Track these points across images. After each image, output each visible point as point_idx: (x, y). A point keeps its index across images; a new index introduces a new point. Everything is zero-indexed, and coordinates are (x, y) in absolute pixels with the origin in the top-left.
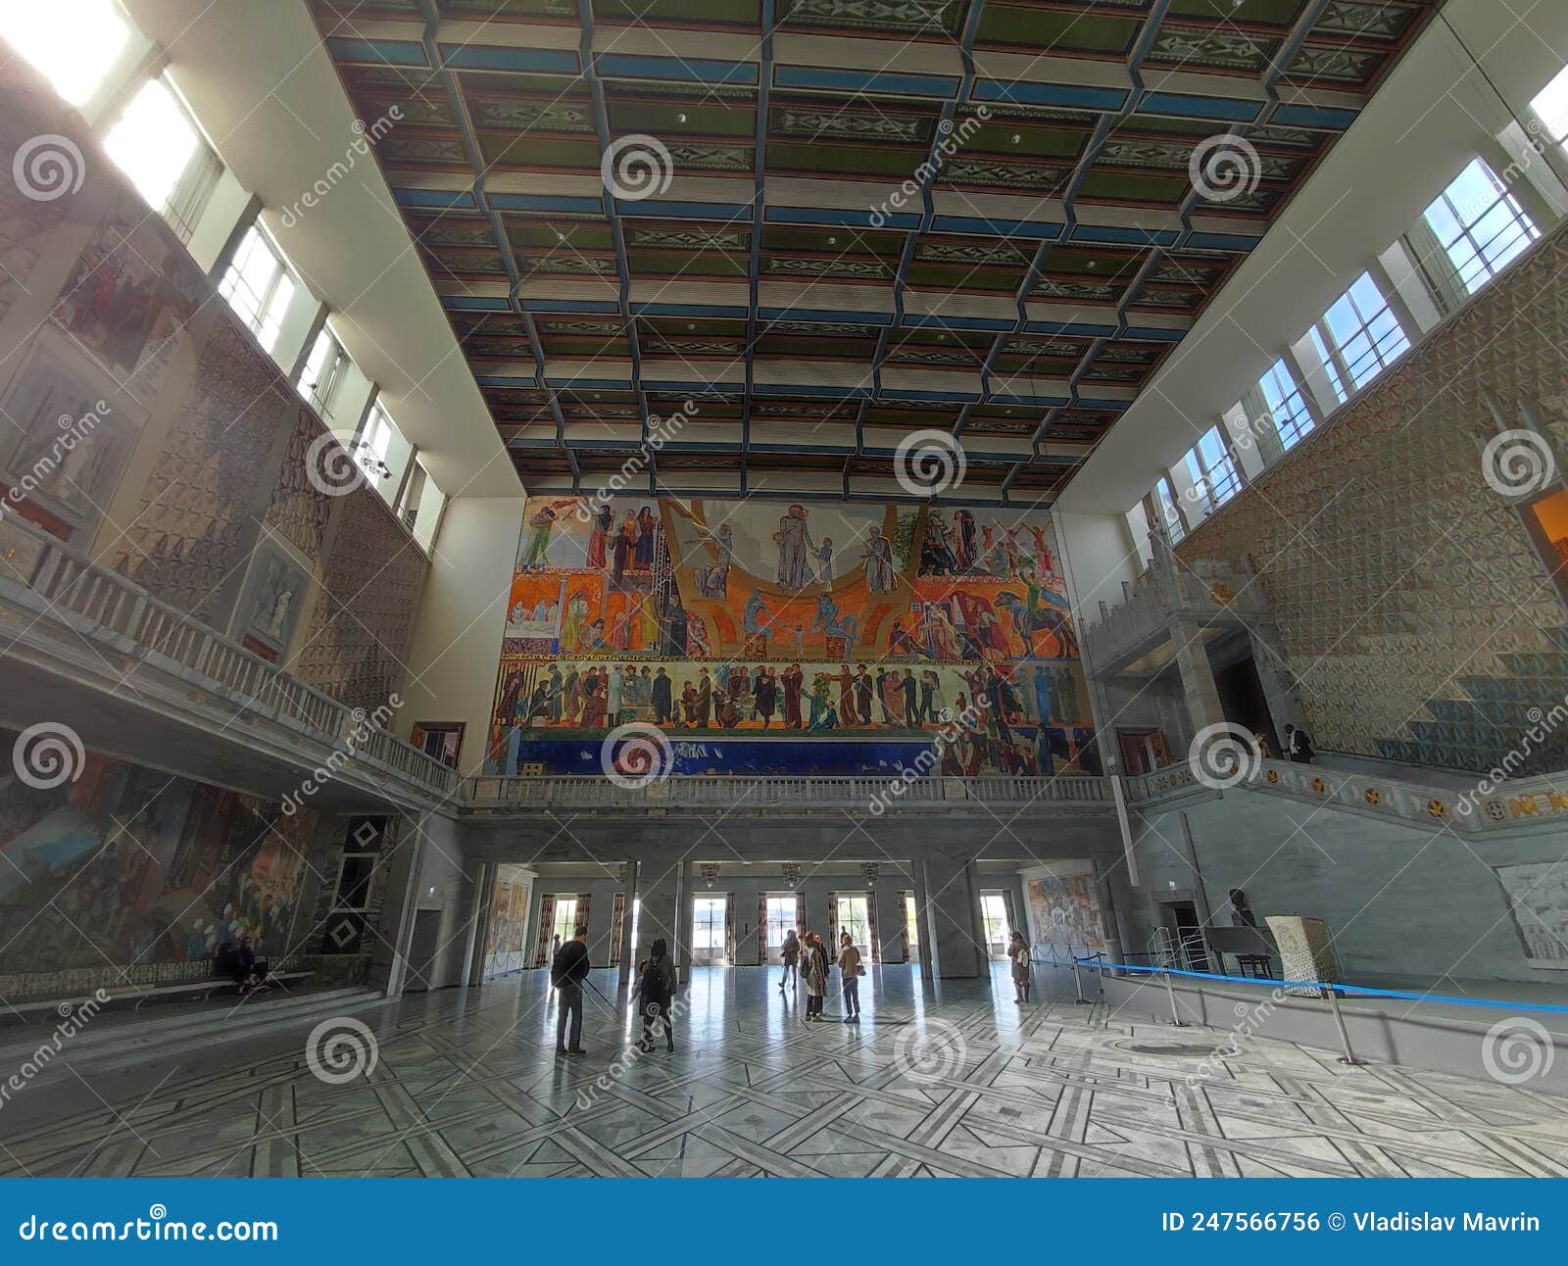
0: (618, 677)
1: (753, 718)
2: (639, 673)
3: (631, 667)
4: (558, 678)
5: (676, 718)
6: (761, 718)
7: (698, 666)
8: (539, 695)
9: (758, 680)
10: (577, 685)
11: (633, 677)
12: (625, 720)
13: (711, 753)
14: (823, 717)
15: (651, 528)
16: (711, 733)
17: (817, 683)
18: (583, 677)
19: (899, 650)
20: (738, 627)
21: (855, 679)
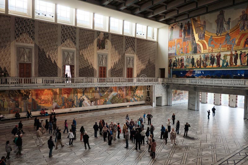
0: (185, 59)
1: (210, 65)
2: (189, 58)
3: (187, 57)
4: (176, 60)
5: (195, 66)
6: (211, 65)
7: (199, 55)
8: (174, 63)
9: (211, 57)
10: (179, 61)
11: (188, 59)
12: (187, 67)
13: (202, 73)
14: (225, 64)
15: (190, 26)
16: (202, 69)
17: (224, 56)
18: (180, 59)
19: (247, 46)
20: (207, 45)
21: (234, 55)
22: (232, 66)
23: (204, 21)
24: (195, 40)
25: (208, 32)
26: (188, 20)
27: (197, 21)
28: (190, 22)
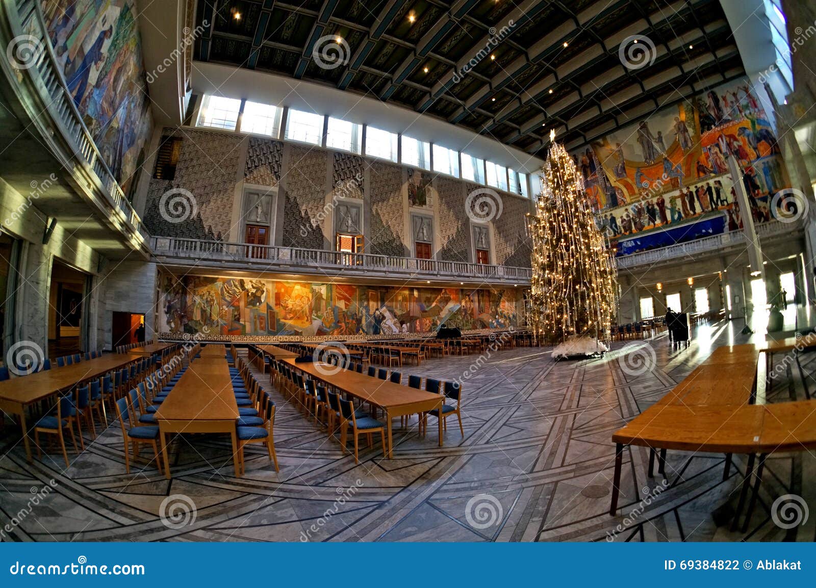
1: (649, 224)
2: (604, 218)
3: (601, 217)
5: (621, 232)
6: (652, 224)
7: (623, 209)
9: (648, 207)
13: (636, 243)
14: (676, 216)
15: (592, 156)
16: (636, 234)
17: (671, 201)
19: (702, 174)
20: (635, 187)
21: (686, 195)
22: (689, 218)
23: (617, 143)
24: (608, 180)
25: (630, 162)
26: (586, 147)
27: (603, 146)
28: (591, 150)
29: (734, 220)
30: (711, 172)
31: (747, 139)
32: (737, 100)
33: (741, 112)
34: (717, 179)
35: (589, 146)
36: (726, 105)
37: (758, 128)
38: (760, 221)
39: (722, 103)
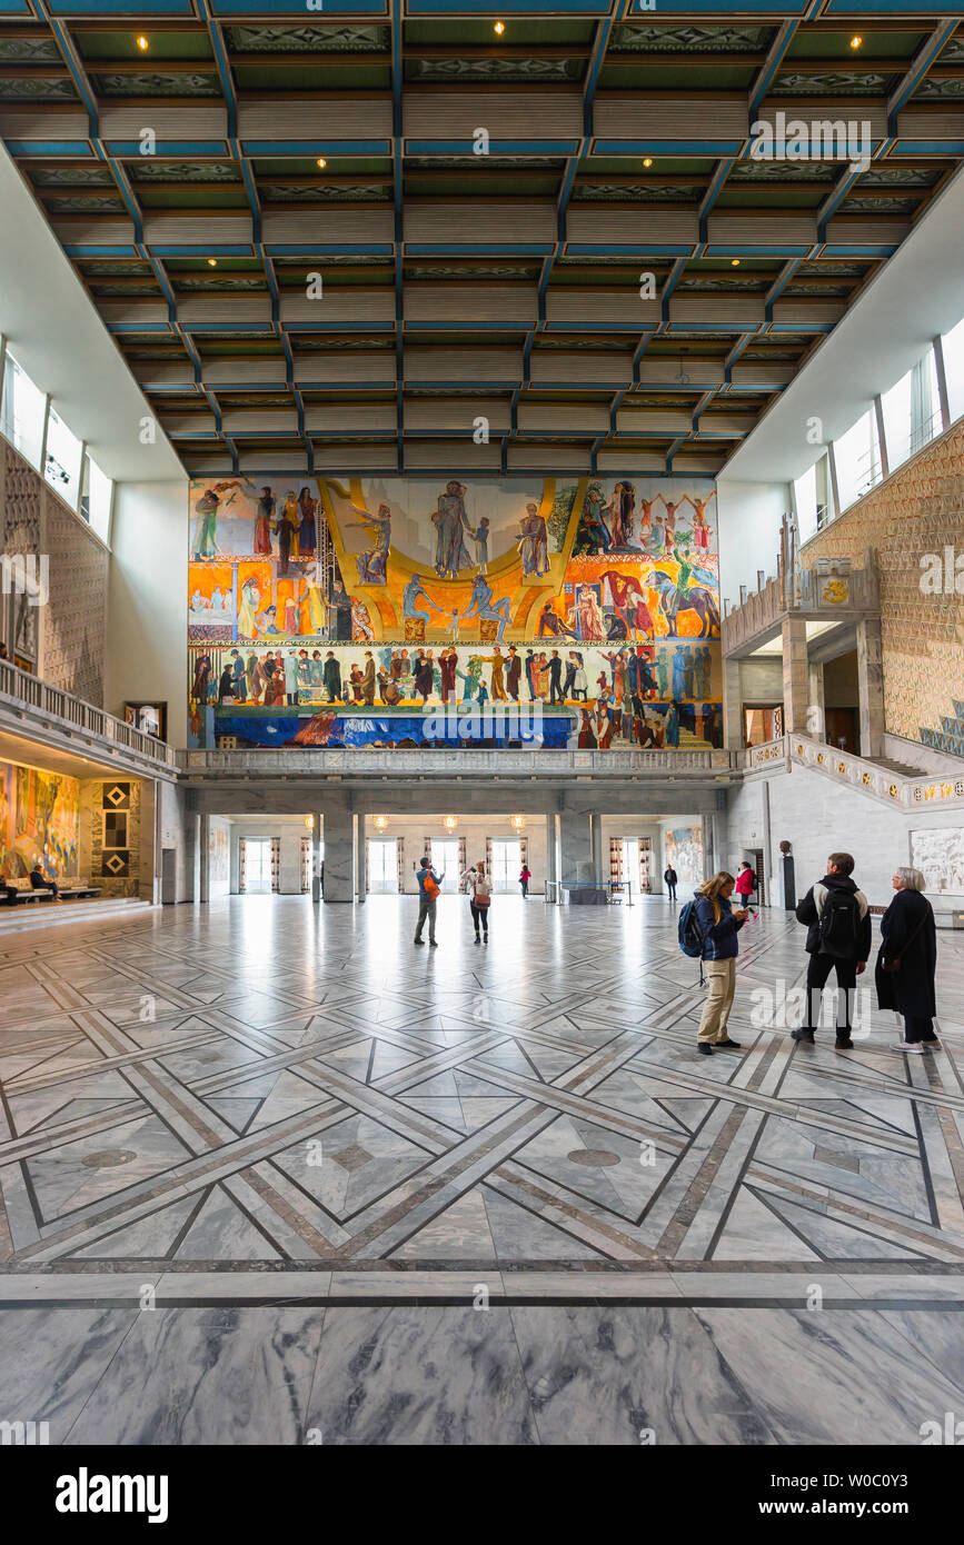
0: (293, 660)
1: (413, 697)
2: (310, 657)
3: (303, 651)
4: (240, 663)
5: (346, 697)
6: (420, 697)
7: (363, 649)
8: (226, 679)
9: (418, 662)
10: (257, 667)
11: (305, 661)
12: (301, 698)
13: (379, 728)
14: (475, 695)
15: (312, 509)
16: (377, 710)
17: (471, 664)
18: (263, 662)
19: (548, 632)
20: (398, 612)
21: (505, 661)
23: (382, 507)
24: (339, 578)
25: (400, 556)
26: (303, 483)
27: (348, 497)
28: (314, 494)
29: (591, 731)
30: (569, 633)
31: (660, 596)
32: (671, 520)
33: (668, 543)
34: (576, 649)
35: (311, 483)
36: (643, 522)
37: (691, 583)
38: (643, 743)
39: (637, 513)
